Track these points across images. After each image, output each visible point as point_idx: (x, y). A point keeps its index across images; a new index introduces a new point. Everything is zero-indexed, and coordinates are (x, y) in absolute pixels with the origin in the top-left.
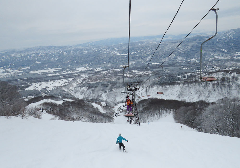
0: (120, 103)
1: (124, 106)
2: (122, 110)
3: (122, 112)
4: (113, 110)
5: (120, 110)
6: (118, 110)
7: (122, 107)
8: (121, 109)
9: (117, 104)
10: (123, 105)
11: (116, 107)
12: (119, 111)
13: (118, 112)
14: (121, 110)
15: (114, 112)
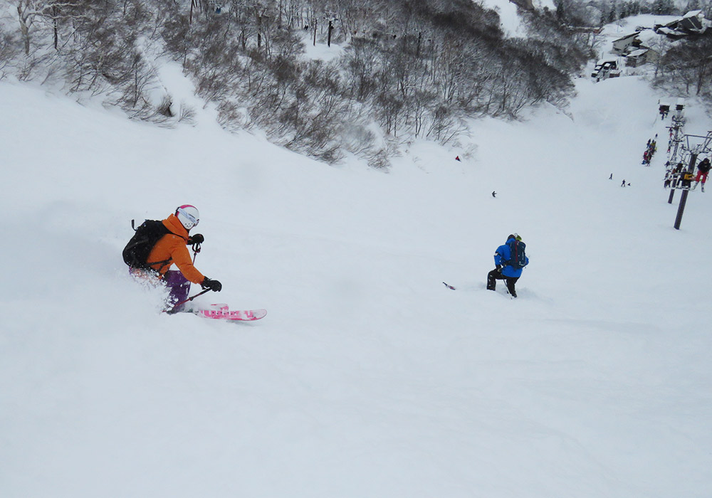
0: (645, 11)
1: (666, 30)
2: (641, 51)
3: (644, 62)
4: (590, 43)
5: (631, 48)
6: (621, 46)
7: (643, 36)
8: (637, 44)
9: (623, 16)
10: (660, 26)
11: (614, 32)
12: (624, 52)
13: (614, 58)
14: (636, 53)
15: (593, 55)
